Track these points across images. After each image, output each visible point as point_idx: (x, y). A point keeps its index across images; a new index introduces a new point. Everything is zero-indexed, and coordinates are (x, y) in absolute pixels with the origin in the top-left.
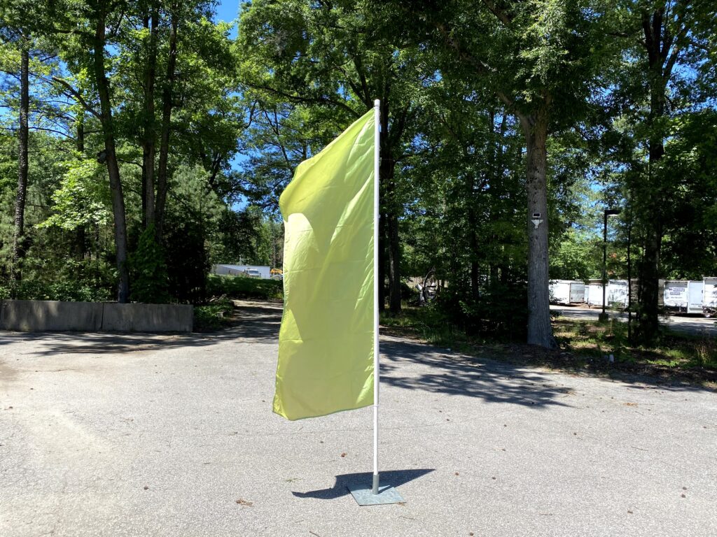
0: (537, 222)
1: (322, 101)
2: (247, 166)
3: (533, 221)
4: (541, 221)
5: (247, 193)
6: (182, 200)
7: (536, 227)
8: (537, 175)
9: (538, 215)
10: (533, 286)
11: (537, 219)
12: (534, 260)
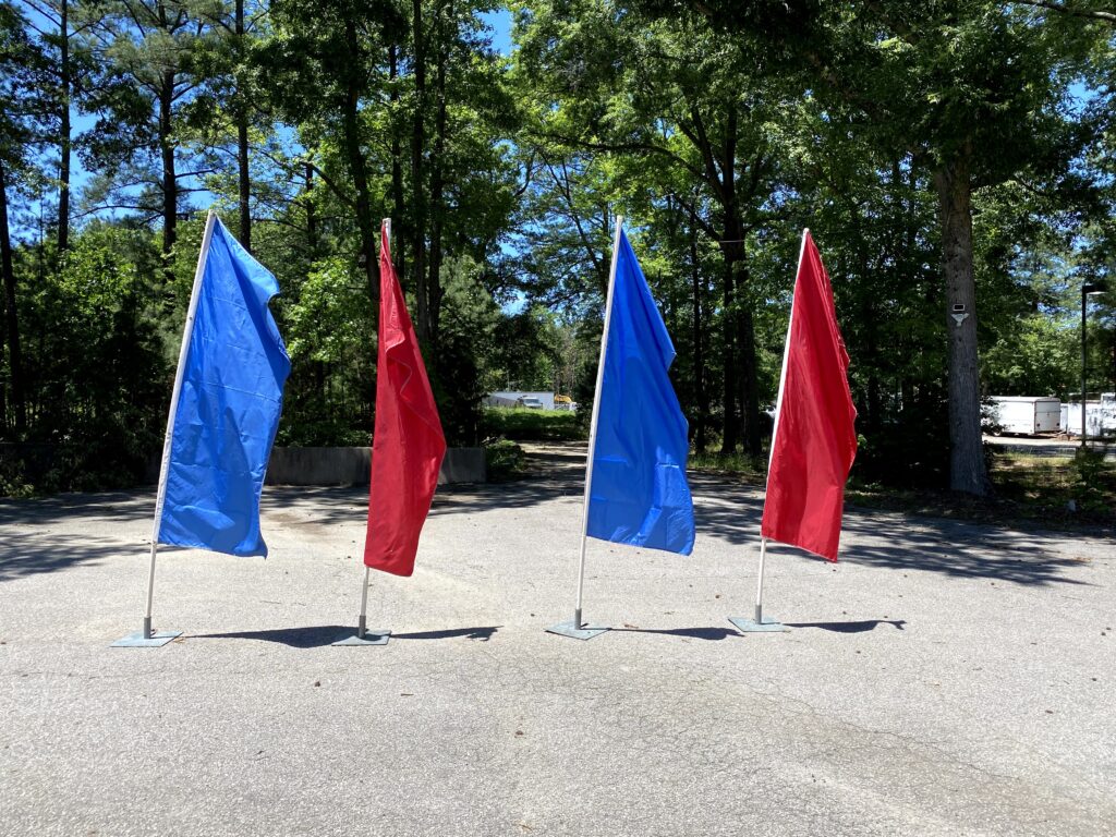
0: (959, 319)
1: (634, 147)
2: (522, 247)
3: (954, 316)
4: (966, 315)
5: (523, 287)
6: (449, 306)
7: (959, 324)
8: (958, 250)
9: (962, 307)
10: (957, 409)
11: (960, 312)
12: (958, 372)
